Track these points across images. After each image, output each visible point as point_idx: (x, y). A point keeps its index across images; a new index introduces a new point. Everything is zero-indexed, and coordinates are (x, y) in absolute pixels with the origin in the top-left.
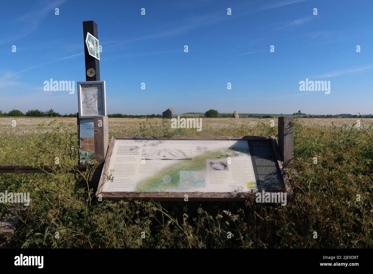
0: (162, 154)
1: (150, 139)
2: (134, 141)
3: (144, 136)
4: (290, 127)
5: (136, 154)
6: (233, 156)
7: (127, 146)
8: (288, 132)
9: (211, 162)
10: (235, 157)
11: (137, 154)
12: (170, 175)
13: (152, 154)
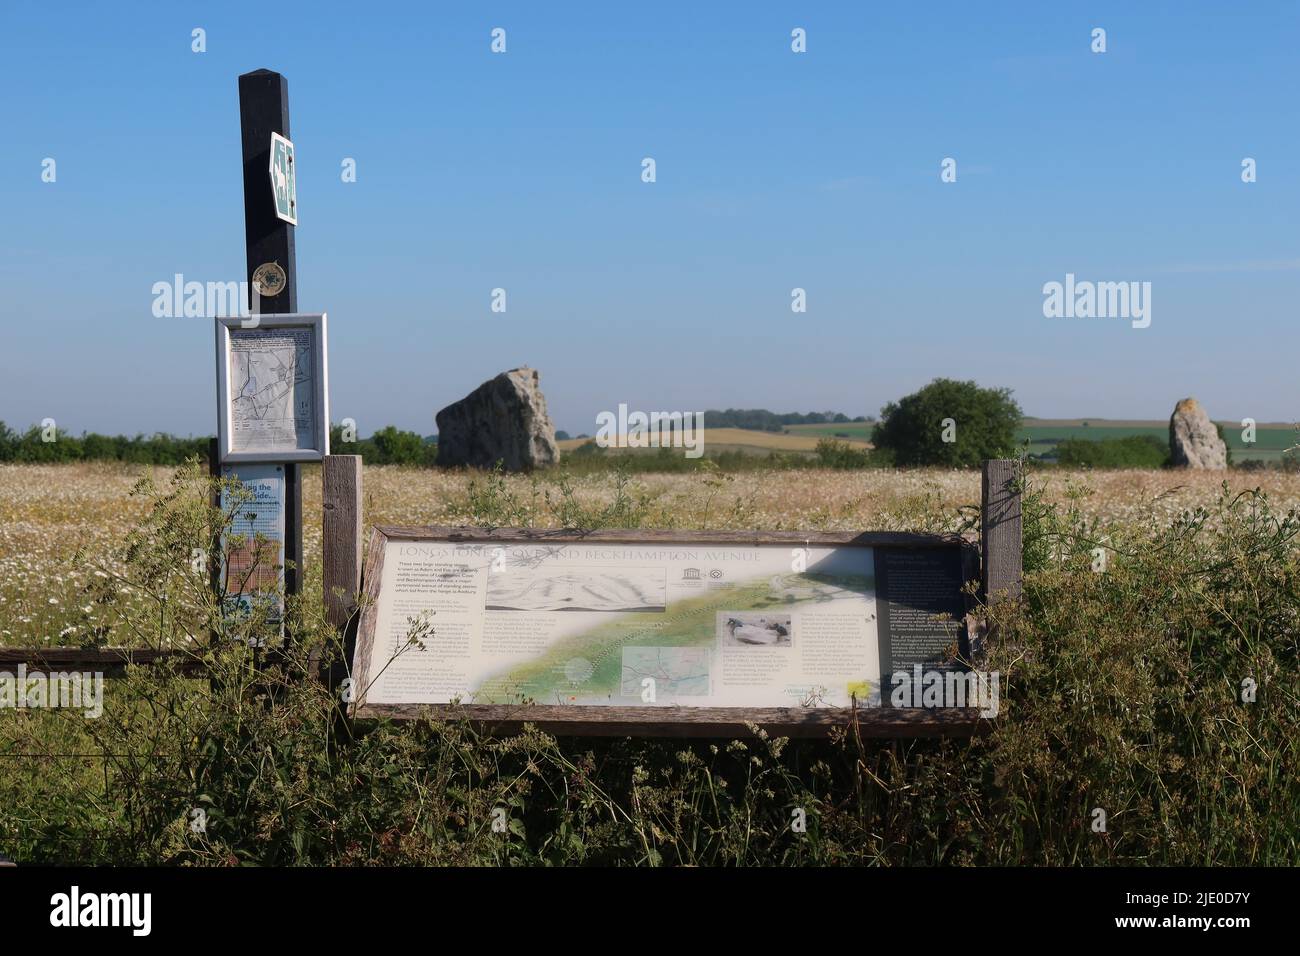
0: (560, 591)
1: (512, 541)
2: (453, 546)
3: (489, 531)
4: (1009, 498)
5: (464, 590)
6: (813, 601)
7: (430, 565)
8: (1002, 514)
9: (731, 620)
10: (818, 602)
11: (470, 590)
12: (588, 659)
13: (524, 593)
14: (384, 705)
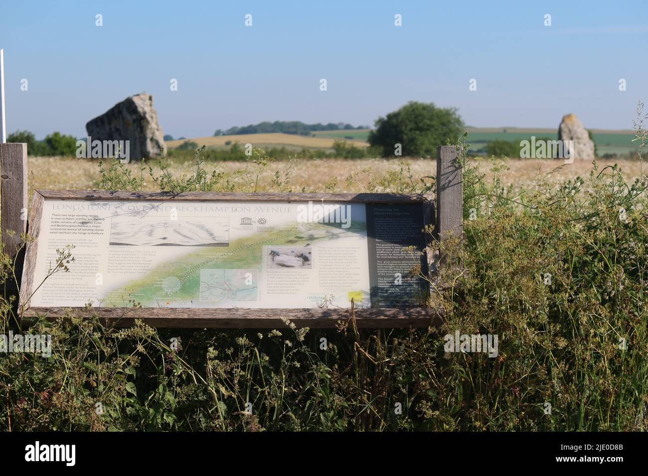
0: (159, 233)
1: (127, 200)
2: (88, 203)
3: (112, 193)
4: (454, 171)
5: (96, 232)
6: (327, 239)
7: (73, 216)
8: (450, 182)
9: (272, 252)
10: (329, 240)
11: (99, 232)
12: (177, 277)
13: (135, 234)
14: (43, 308)
